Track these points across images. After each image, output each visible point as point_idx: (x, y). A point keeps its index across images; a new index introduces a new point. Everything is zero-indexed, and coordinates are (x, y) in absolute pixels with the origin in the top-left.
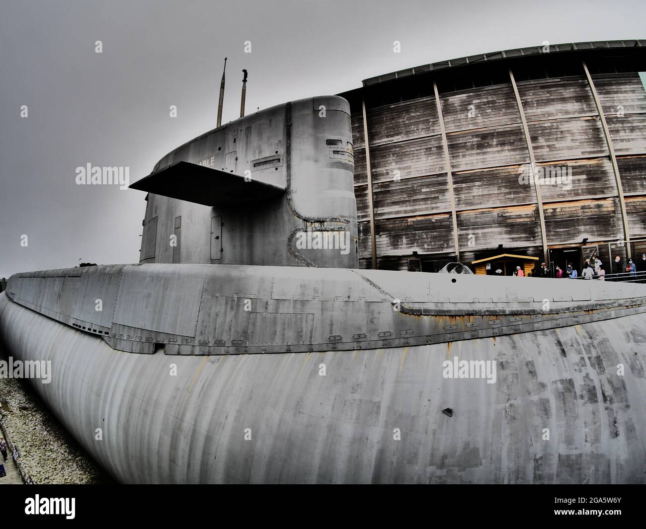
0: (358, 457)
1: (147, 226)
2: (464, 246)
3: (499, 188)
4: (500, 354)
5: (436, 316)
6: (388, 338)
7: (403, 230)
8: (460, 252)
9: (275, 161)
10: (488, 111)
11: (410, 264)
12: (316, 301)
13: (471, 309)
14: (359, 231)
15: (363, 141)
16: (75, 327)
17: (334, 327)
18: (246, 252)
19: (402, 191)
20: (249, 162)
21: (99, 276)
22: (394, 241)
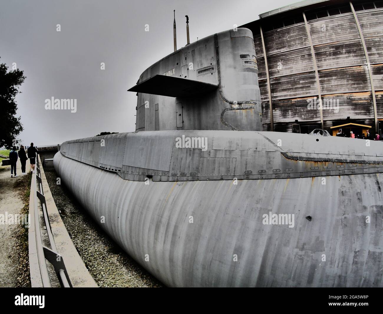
0: (257, 240)
1: (138, 110)
2: (326, 117)
3: (348, 80)
4: (342, 186)
5: (306, 161)
6: (278, 173)
7: (289, 106)
8: (323, 121)
9: (211, 70)
10: (339, 31)
11: (293, 127)
12: (237, 151)
13: (327, 158)
14: (263, 108)
15: (262, 52)
16: (102, 168)
17: (248, 166)
18: (197, 123)
19: (288, 83)
20: (196, 70)
21: (114, 140)
22: (284, 113)
